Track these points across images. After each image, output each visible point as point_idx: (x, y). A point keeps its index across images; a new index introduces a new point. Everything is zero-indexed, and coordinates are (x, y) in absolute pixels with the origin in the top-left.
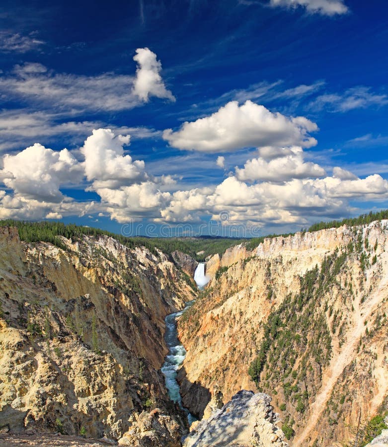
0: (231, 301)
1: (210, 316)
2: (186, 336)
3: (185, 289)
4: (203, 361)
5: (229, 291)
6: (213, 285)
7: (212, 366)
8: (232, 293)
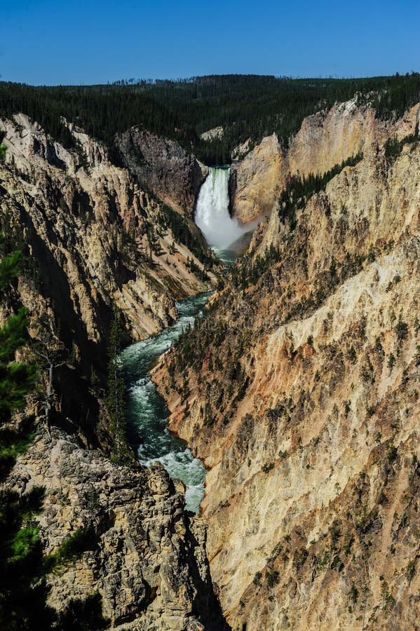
0: (351, 292)
1: (281, 345)
2: (196, 418)
3: (173, 259)
4: (275, 502)
5: (340, 258)
6: (270, 239)
7: (317, 518)
8: (354, 265)
